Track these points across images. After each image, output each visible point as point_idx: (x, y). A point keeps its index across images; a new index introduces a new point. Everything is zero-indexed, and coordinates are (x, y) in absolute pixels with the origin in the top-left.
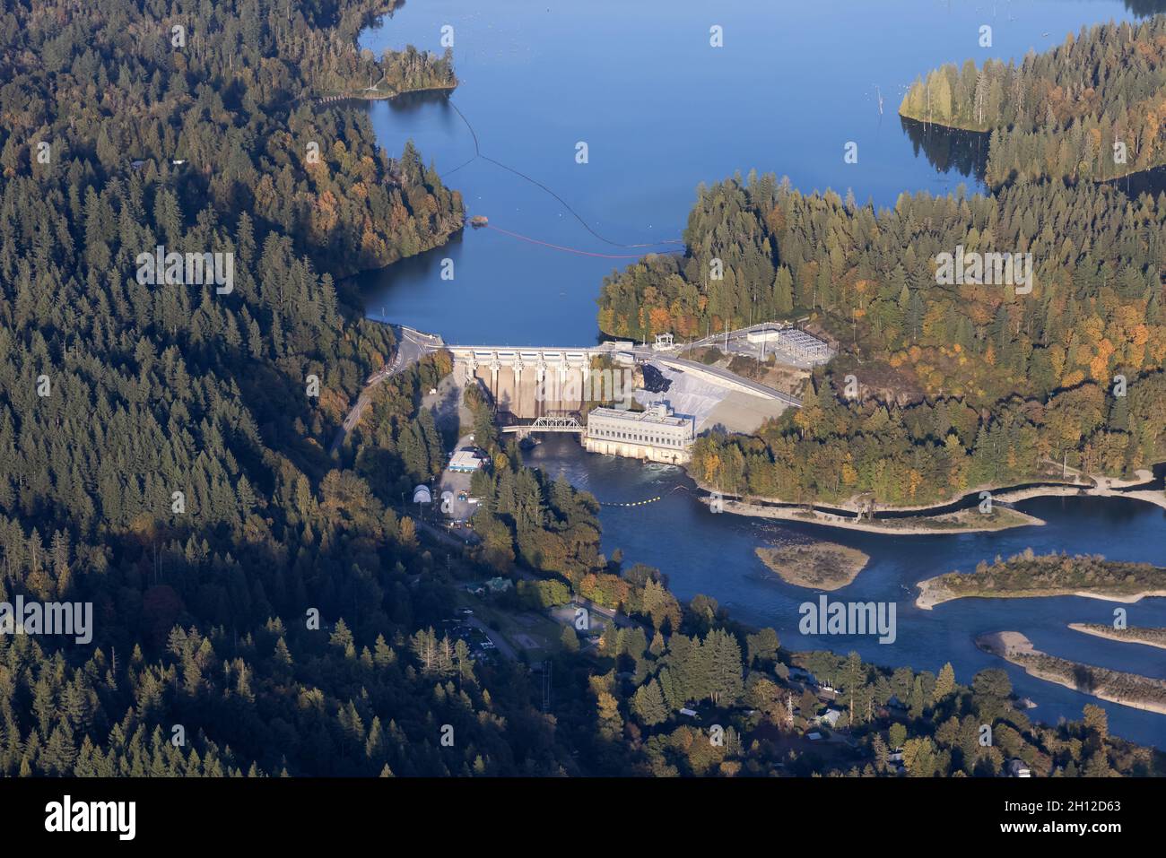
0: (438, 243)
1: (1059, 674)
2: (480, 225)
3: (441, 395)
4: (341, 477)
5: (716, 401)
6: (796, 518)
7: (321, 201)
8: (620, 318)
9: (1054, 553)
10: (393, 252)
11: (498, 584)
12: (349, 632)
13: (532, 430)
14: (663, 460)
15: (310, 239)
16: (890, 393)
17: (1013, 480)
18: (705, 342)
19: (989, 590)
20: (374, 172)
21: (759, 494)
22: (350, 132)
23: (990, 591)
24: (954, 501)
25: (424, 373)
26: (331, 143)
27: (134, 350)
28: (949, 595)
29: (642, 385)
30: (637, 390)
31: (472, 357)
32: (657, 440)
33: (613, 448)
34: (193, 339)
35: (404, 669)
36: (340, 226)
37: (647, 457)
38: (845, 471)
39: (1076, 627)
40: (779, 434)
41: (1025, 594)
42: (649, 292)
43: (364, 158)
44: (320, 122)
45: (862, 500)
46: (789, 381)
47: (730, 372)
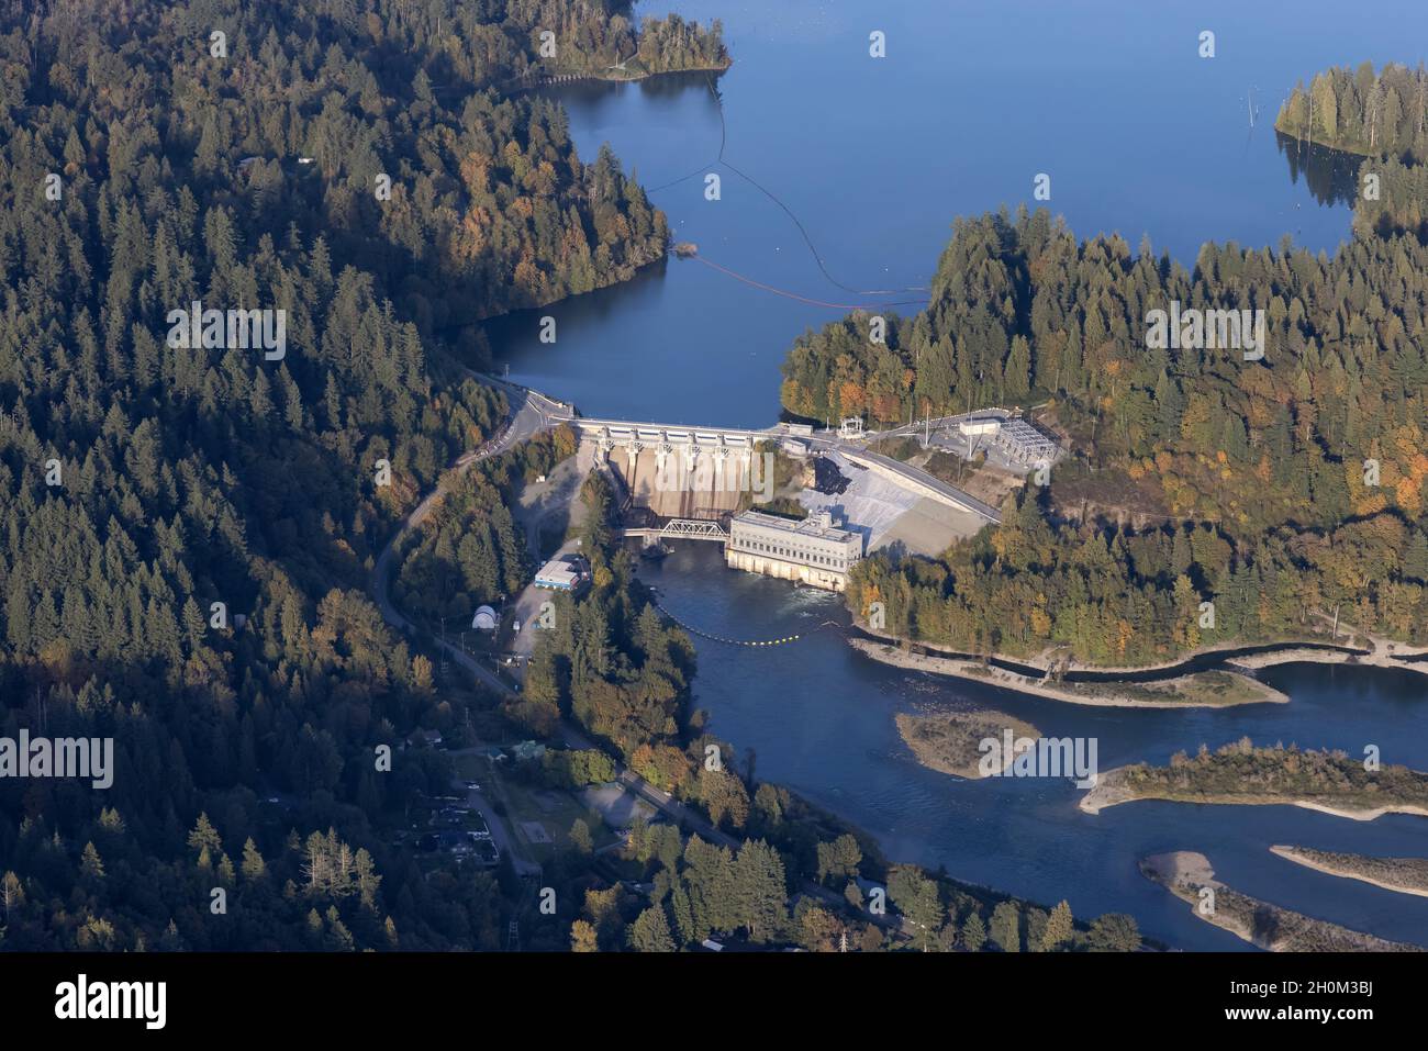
0: (622, 277)
1: (1234, 917)
2: (687, 255)
3: (551, 483)
4: (345, 598)
5: (902, 510)
6: (965, 675)
7: (467, 220)
8: (805, 391)
9: (1280, 745)
10: (558, 286)
11: (526, 750)
12: (214, 831)
13: (662, 535)
14: (821, 584)
15: (446, 268)
16: (1124, 513)
17: (1267, 637)
18: (904, 431)
19: (1180, 791)
20: (553, 183)
21: (928, 639)
22: (535, 131)
23: (1182, 792)
24: (1180, 662)
25: (533, 454)
26: (501, 144)
27: (101, 421)
28: (1128, 795)
29: (812, 483)
30: (805, 490)
31: (604, 435)
32: (815, 558)
33: (760, 565)
34: (203, 407)
35: (281, 885)
36: (489, 252)
37: (801, 580)
38: (1034, 617)
39: (1283, 852)
40: (969, 560)
41: (1228, 799)
42: (843, 361)
43: (542, 165)
44: (495, 115)
45: (1057, 655)
46: (997, 490)
47: (926, 473)
